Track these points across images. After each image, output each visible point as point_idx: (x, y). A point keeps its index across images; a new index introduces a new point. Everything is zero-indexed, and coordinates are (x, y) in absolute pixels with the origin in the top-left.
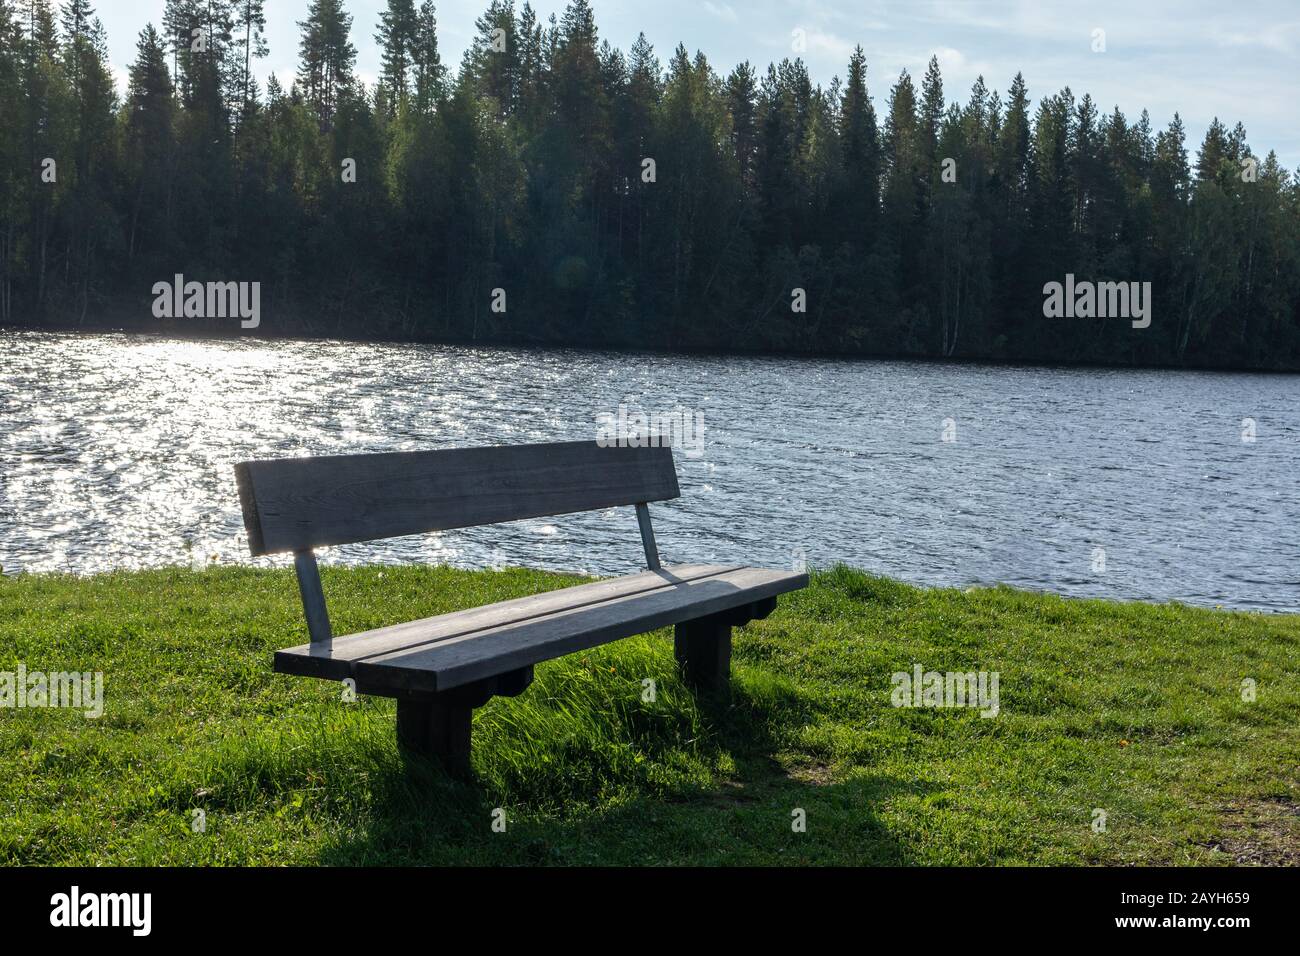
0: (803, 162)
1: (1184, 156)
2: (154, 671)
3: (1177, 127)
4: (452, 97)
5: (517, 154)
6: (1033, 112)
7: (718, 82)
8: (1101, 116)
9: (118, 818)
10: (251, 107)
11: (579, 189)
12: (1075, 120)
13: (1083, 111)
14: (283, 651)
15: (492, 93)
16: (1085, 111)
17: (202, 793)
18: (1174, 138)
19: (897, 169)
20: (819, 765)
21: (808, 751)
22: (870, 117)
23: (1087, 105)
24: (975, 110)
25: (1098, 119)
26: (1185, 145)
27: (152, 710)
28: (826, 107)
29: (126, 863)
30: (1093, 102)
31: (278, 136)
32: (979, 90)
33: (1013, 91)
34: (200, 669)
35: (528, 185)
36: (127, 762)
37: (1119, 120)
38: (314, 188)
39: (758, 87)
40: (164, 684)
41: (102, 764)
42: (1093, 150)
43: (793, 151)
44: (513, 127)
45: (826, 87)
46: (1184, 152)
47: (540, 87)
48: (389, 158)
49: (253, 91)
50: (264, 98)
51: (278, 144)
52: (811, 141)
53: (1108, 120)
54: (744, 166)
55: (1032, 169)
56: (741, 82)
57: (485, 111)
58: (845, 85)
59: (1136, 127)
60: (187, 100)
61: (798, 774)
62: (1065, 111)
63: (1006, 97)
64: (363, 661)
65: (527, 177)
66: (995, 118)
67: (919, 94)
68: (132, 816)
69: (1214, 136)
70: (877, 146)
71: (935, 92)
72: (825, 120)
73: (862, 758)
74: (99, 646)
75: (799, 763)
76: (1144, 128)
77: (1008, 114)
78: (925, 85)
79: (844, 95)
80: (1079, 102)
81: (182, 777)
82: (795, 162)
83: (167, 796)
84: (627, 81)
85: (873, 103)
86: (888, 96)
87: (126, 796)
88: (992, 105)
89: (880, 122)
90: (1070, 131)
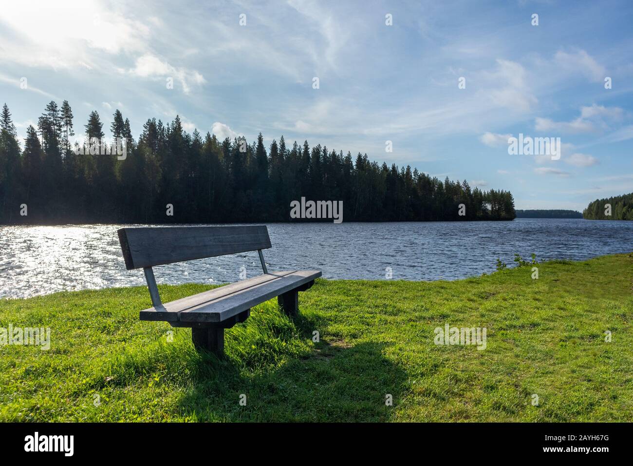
0: (246, 166)
1: (352, 163)
2: (67, 329)
3: (349, 155)
4: (136, 148)
5: (158, 165)
6: (310, 151)
7: (219, 143)
8: (330, 151)
9: (69, 397)
10: (69, 152)
11: (178, 175)
12: (322, 153)
13: (324, 151)
14: (144, 311)
15: (150, 146)
16: (325, 151)
17: (109, 379)
18: (349, 158)
19: (273, 168)
20: (340, 340)
21: (334, 335)
22: (265, 153)
23: (325, 149)
24: (294, 151)
25: (328, 153)
26: (352, 160)
27: (72, 345)
28: (252, 150)
29: (81, 421)
30: (327, 148)
31: (79, 161)
32: (295, 145)
33: (305, 145)
34: (87, 326)
35: (162, 174)
36: (68, 369)
37: (334, 153)
38: (91, 177)
39: (232, 144)
40: (73, 333)
41: (54, 371)
42: (328, 161)
43: (243, 164)
44: (156, 156)
45: (252, 145)
46: (352, 162)
47: (165, 144)
48: (116, 167)
49: (70, 146)
50: (74, 149)
51: (79, 163)
52: (248, 160)
53: (331, 153)
54: (228, 168)
55: (311, 167)
56: (227, 143)
57: (147, 152)
58: (257, 144)
59: (338, 155)
60: (46, 149)
61: (334, 344)
62: (319, 150)
63: (303, 147)
64: (183, 312)
65: (162, 172)
66: (300, 152)
67: (279, 147)
68: (76, 394)
69: (360, 156)
70: (267, 161)
71: (283, 146)
72: (252, 154)
73: (354, 336)
74: (41, 321)
75: (333, 340)
76: (341, 155)
77: (304, 152)
78: (280, 144)
79: (257, 147)
80: (322, 148)
81: (97, 373)
82: (244, 166)
83: (93, 383)
84: (191, 143)
85: (266, 149)
86: (270, 147)
87: (71, 385)
88: (299, 149)
89: (268, 154)
90: (321, 156)
